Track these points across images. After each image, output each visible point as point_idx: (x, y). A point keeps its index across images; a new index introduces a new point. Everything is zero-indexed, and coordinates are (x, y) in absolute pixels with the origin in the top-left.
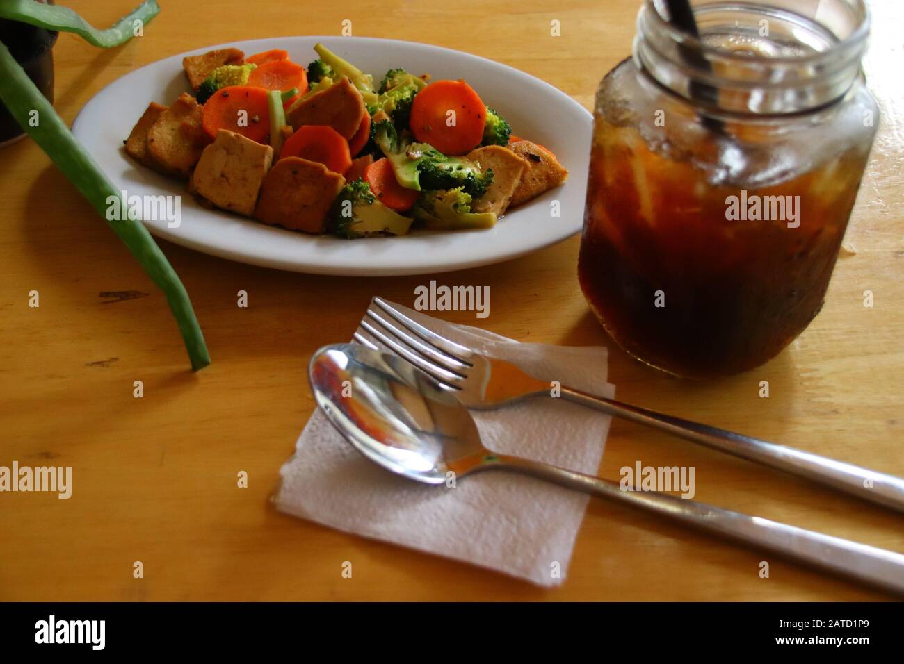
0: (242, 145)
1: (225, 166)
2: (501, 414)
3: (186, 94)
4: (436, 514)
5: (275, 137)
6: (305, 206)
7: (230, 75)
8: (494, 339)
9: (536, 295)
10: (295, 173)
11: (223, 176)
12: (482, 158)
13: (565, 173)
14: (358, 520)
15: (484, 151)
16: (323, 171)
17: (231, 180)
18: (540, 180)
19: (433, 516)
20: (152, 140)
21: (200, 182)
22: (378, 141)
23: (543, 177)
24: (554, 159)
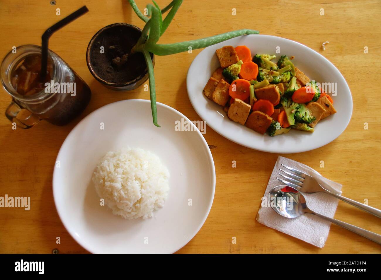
0: (242, 105)
1: (237, 111)
2: (311, 195)
3: (222, 79)
4: (295, 226)
5: (251, 102)
6: (261, 126)
7: (235, 69)
8: (311, 169)
9: (322, 151)
10: (258, 117)
11: (236, 113)
12: (312, 107)
13: (335, 112)
14: (277, 227)
15: (313, 104)
16: (266, 117)
17: (239, 115)
18: (328, 114)
19: (295, 227)
20: (214, 98)
21: (230, 115)
22: (282, 103)
23: (329, 113)
24: (332, 106)
